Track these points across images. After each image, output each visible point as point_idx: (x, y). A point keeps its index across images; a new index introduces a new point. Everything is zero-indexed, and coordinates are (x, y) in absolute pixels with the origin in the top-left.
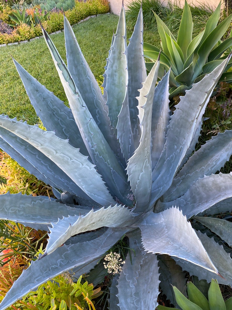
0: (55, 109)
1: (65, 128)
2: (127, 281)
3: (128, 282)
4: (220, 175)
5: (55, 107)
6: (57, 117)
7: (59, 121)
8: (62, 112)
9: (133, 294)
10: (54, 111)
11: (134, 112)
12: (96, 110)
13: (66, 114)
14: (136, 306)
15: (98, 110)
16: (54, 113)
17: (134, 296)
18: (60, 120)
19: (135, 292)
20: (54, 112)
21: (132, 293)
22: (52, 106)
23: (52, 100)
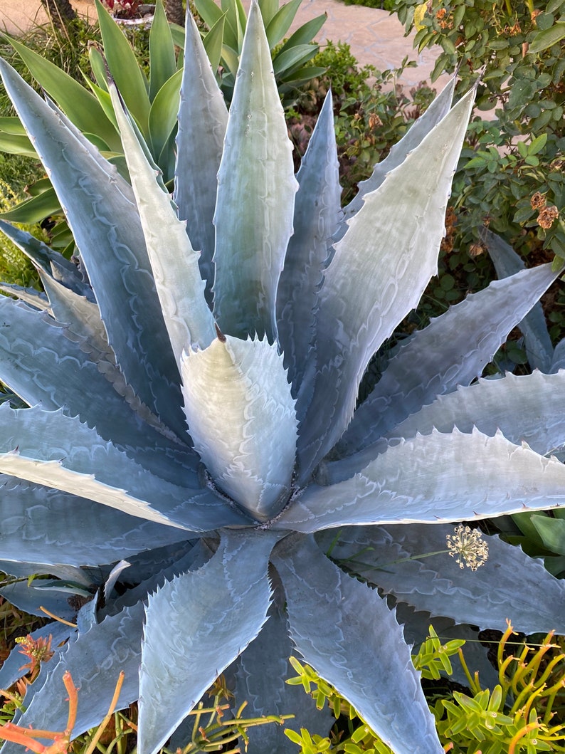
0: (19, 348)
1: (54, 392)
2: (432, 594)
3: (435, 595)
4: (470, 299)
5: (19, 341)
6: (27, 369)
7: (35, 378)
8: (39, 347)
9: (472, 597)
10: (16, 356)
11: (209, 271)
12: (130, 302)
13: (49, 349)
14: (503, 602)
15: (133, 299)
16: (18, 361)
17: (480, 597)
18: (36, 375)
19: (469, 592)
20: (17, 358)
21: (469, 598)
22: (9, 341)
23: (9, 322)
